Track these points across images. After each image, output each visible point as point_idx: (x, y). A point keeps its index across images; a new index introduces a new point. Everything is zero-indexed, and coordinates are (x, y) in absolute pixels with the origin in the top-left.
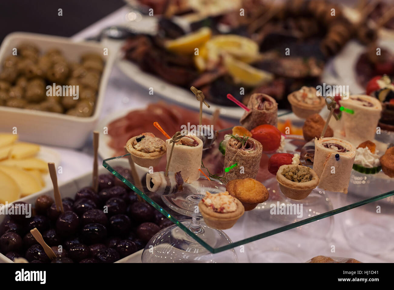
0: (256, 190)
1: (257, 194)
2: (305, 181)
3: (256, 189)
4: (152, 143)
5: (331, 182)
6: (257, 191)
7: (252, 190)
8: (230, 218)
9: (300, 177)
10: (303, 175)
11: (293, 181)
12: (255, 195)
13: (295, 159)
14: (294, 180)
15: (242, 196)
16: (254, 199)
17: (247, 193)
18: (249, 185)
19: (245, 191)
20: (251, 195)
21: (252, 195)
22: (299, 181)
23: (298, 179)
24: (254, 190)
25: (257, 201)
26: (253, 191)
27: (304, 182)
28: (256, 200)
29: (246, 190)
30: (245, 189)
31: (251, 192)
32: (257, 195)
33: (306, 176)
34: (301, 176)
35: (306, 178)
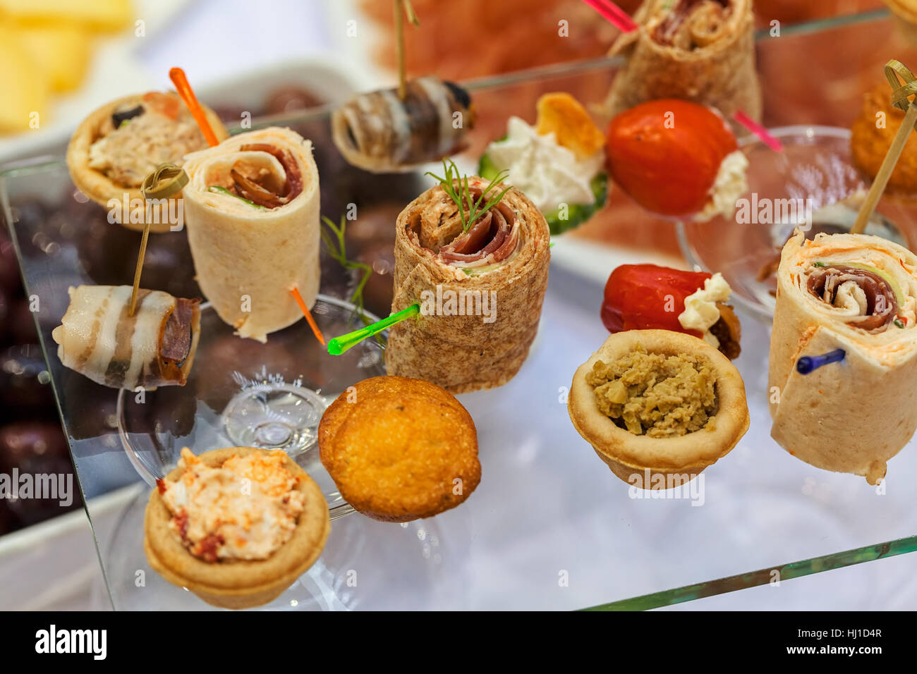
0: (410, 467)
1: (412, 481)
2: (669, 431)
3: (409, 461)
4: (151, 149)
5: (813, 433)
6: (413, 471)
7: (392, 462)
8: (237, 586)
9: (651, 412)
10: (666, 404)
11: (620, 423)
12: (400, 486)
13: (694, 302)
14: (625, 418)
15: (347, 480)
16: (392, 502)
17: (371, 472)
18: (389, 440)
19: (363, 461)
20: (384, 483)
21: (386, 484)
22: (645, 427)
23: (644, 417)
24: (403, 462)
25: (404, 509)
26: (395, 467)
27: (662, 436)
28: (399, 507)
29: (368, 459)
30: (367, 452)
31: (387, 471)
32: (407, 485)
33: (678, 413)
34: (656, 409)
35: (676, 420)
